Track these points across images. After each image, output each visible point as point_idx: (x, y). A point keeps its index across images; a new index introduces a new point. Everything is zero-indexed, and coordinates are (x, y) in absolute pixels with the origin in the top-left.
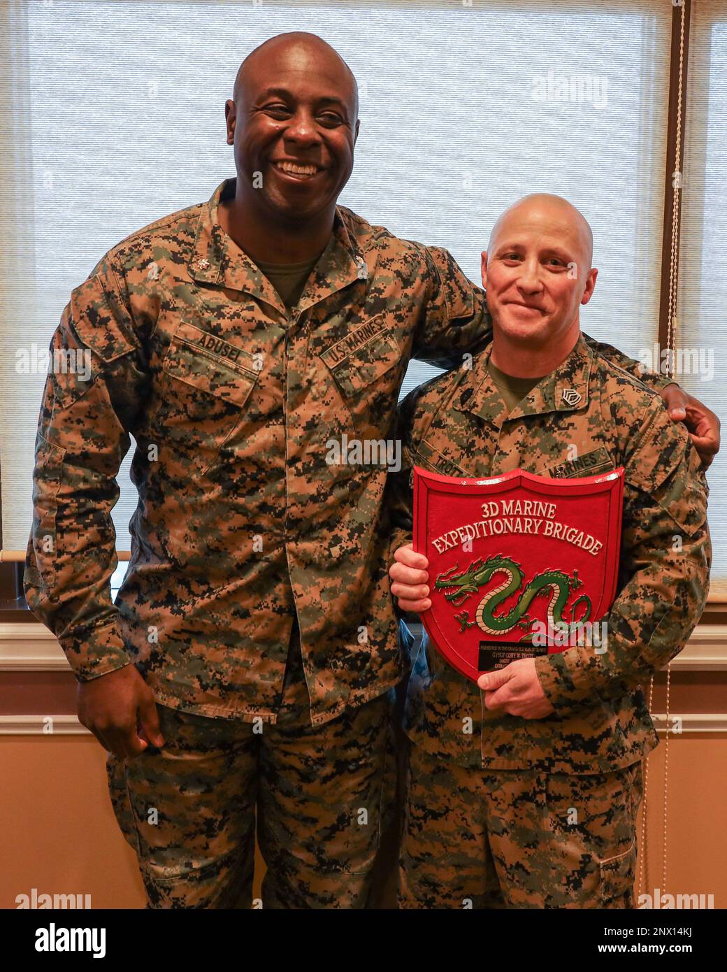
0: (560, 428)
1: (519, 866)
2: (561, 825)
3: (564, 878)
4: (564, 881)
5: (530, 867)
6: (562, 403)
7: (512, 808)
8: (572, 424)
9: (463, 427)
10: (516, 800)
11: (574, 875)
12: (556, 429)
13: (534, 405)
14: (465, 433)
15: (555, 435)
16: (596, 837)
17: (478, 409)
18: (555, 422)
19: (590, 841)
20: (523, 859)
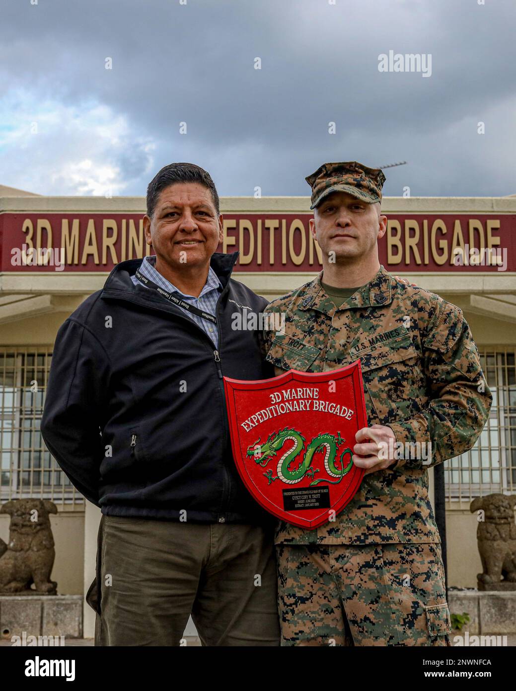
0: (375, 317)
1: (366, 619)
2: (396, 581)
3: (402, 620)
4: (402, 623)
5: (375, 619)
6: (375, 302)
7: (358, 574)
8: (383, 315)
9: (305, 320)
10: (361, 567)
11: (408, 617)
12: (372, 317)
13: (356, 302)
14: (306, 323)
15: (371, 321)
16: (420, 590)
17: (318, 306)
18: (372, 313)
19: (416, 593)
20: (369, 613)
